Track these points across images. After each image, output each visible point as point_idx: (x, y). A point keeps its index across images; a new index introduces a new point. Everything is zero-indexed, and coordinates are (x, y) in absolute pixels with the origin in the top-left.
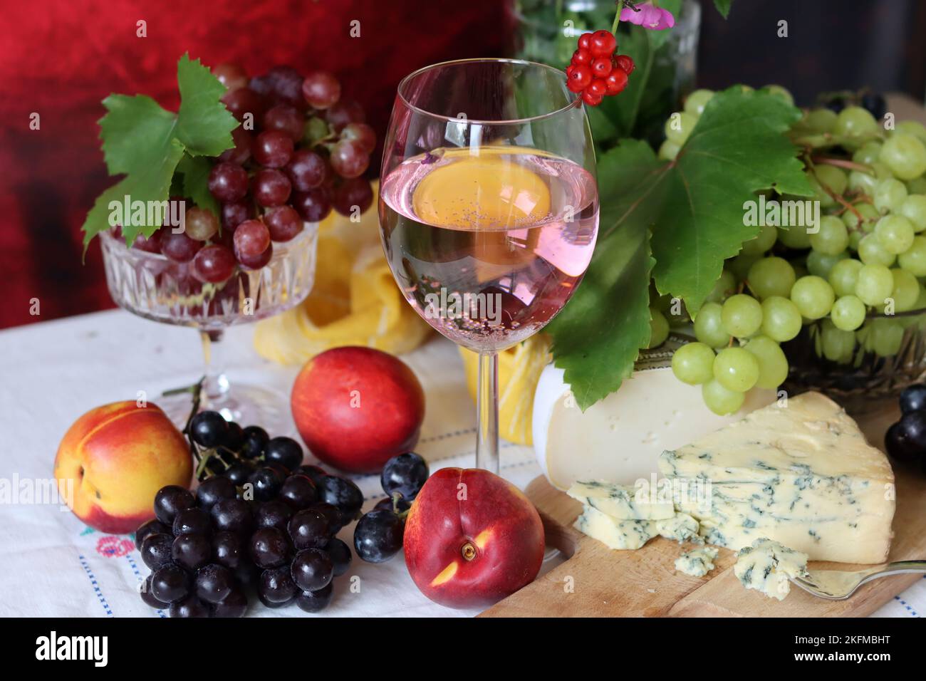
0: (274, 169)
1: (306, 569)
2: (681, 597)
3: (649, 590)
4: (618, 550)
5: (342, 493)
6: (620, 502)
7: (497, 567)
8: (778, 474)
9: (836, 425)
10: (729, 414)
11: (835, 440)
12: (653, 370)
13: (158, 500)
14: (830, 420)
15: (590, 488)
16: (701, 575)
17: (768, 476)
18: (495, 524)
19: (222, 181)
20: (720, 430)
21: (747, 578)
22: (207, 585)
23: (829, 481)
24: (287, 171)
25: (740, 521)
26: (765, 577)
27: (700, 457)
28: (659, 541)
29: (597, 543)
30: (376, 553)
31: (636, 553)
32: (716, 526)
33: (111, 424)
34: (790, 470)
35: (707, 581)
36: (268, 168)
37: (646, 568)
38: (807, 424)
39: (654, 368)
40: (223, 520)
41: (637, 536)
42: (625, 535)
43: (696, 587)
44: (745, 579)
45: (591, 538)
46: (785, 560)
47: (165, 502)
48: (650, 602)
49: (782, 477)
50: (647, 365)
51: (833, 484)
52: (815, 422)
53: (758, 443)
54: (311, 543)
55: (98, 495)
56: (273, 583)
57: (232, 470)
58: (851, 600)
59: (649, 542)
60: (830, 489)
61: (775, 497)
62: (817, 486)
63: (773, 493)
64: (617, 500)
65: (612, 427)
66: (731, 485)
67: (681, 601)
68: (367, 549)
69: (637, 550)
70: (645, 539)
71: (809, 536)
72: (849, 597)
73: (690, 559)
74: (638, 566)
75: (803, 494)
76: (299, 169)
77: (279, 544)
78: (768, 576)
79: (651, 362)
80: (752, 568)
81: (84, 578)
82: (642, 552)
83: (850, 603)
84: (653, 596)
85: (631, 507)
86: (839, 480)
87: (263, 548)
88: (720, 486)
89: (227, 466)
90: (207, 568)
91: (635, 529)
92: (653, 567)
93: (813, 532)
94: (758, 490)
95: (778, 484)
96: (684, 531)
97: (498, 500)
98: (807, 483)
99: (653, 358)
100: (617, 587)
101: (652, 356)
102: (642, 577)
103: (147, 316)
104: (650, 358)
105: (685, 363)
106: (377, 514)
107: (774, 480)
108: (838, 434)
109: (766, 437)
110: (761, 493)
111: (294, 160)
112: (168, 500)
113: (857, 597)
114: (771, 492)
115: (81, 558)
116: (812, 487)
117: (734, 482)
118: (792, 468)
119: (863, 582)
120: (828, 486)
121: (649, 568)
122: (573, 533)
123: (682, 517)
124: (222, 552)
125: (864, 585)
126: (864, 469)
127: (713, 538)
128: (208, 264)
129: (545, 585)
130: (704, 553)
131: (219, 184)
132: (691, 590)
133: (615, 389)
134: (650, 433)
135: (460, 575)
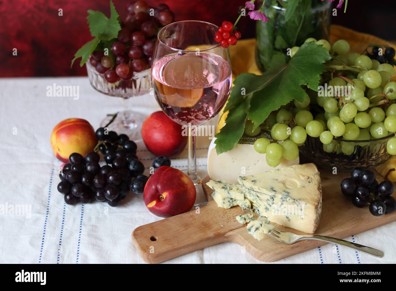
0: (135, 46)
1: (108, 192)
2: (231, 230)
3: (221, 225)
4: (221, 208)
5: (135, 167)
6: (224, 191)
7: (168, 206)
8: (276, 194)
9: (311, 179)
10: (273, 167)
11: (307, 184)
12: (249, 145)
13: (71, 156)
14: (311, 176)
15: (216, 183)
16: (243, 224)
17: (272, 194)
18: (169, 190)
19: (115, 48)
20: (266, 172)
21: (250, 230)
22: (75, 190)
23: (293, 200)
24: (141, 48)
25: (264, 207)
26: (255, 231)
27: (252, 181)
28: (238, 207)
29: (215, 203)
30: (136, 191)
31: (227, 210)
32: (257, 207)
33: (67, 126)
34: (281, 193)
35: (245, 226)
36: (134, 45)
37: (226, 216)
38: (300, 176)
39: (250, 144)
40: (89, 168)
41: (229, 204)
42: (224, 203)
43: (239, 228)
44: (249, 230)
45: (214, 201)
46: (265, 226)
47: (72, 158)
48: (219, 229)
49: (276, 195)
50: (247, 142)
51: (294, 202)
52: (303, 176)
53: (277, 180)
54: (112, 183)
55: (59, 150)
56: (98, 195)
57: (108, 149)
58: (292, 246)
59: (233, 207)
60: (293, 203)
61: (274, 201)
62: (288, 201)
63: (273, 200)
64: (224, 190)
65: (234, 162)
66: (261, 194)
67: (230, 232)
68: (133, 189)
69: (227, 209)
70: (231, 205)
71: (286, 218)
72: (291, 244)
73: (241, 217)
74: (224, 215)
75: (284, 202)
76: (146, 47)
77: (101, 181)
78: (256, 231)
79: (251, 141)
80: (252, 226)
81: (49, 177)
82: (229, 210)
83: (291, 246)
84: (222, 228)
85: (228, 193)
86: (297, 201)
87: (96, 181)
88: (258, 193)
89: (107, 148)
90: (76, 185)
91: (229, 201)
92: (229, 217)
93: (287, 217)
94: (269, 198)
95: (275, 197)
96: (243, 206)
97: (173, 182)
98: (285, 199)
99: (253, 140)
100: (211, 222)
101: (252, 139)
102: (223, 219)
103: (100, 92)
104: (251, 139)
105: (258, 145)
106: (140, 177)
107: (274, 195)
108: (309, 182)
109: (281, 178)
110: (270, 199)
111: (144, 43)
112: (73, 157)
113: (295, 245)
114: (273, 199)
115: (53, 169)
116: (287, 201)
117: (261, 193)
118: (283, 192)
119: (300, 240)
120: (292, 202)
121: (228, 217)
122: (210, 198)
123: (247, 201)
124: (84, 179)
125: (300, 241)
126: (309, 198)
127: (256, 211)
128: (108, 76)
129: (187, 215)
130: (247, 216)
131: (113, 49)
132: (236, 229)
133: (230, 150)
134: (249, 167)
135: (156, 205)
